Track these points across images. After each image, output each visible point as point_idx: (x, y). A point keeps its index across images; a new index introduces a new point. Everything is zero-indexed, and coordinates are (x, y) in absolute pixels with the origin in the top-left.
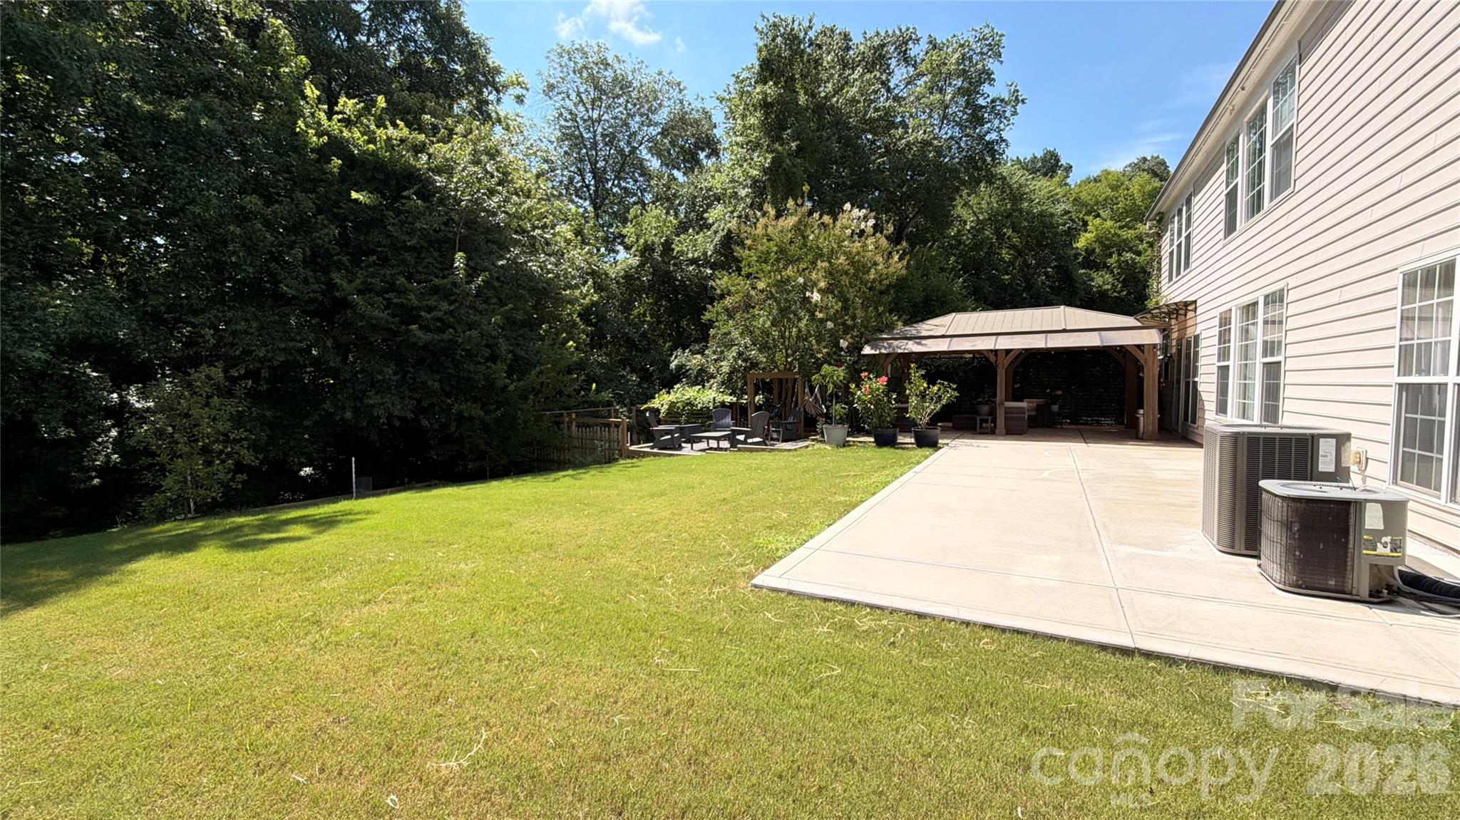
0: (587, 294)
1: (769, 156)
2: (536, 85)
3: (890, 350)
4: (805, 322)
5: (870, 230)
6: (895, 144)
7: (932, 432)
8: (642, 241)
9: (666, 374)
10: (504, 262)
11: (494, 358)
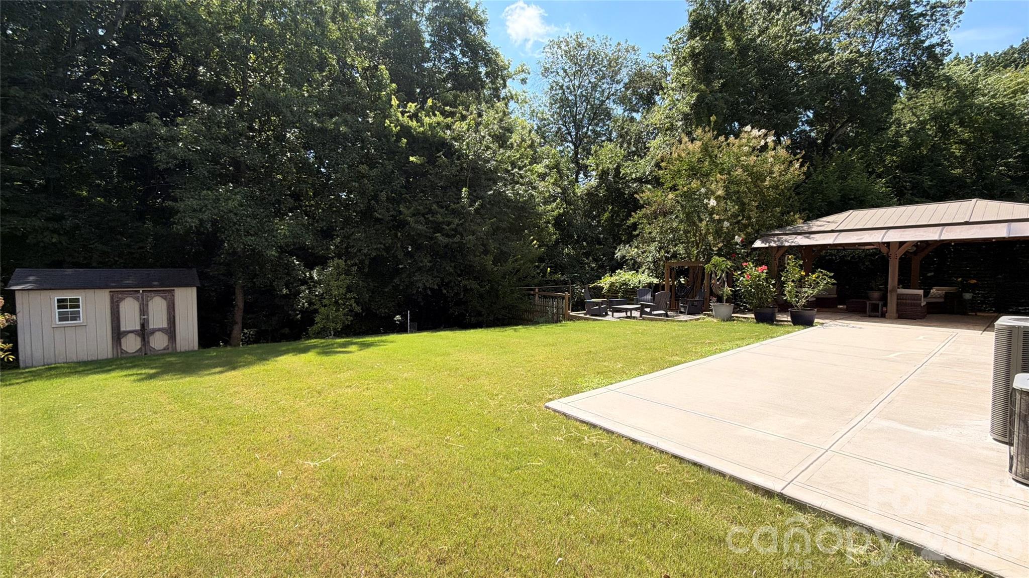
0: (554, 209)
1: (695, 95)
2: (535, 69)
3: (779, 244)
4: (704, 223)
5: (771, 145)
6: (819, 66)
7: (808, 313)
8: (600, 168)
9: (613, 262)
10: (491, 192)
11: (486, 252)
